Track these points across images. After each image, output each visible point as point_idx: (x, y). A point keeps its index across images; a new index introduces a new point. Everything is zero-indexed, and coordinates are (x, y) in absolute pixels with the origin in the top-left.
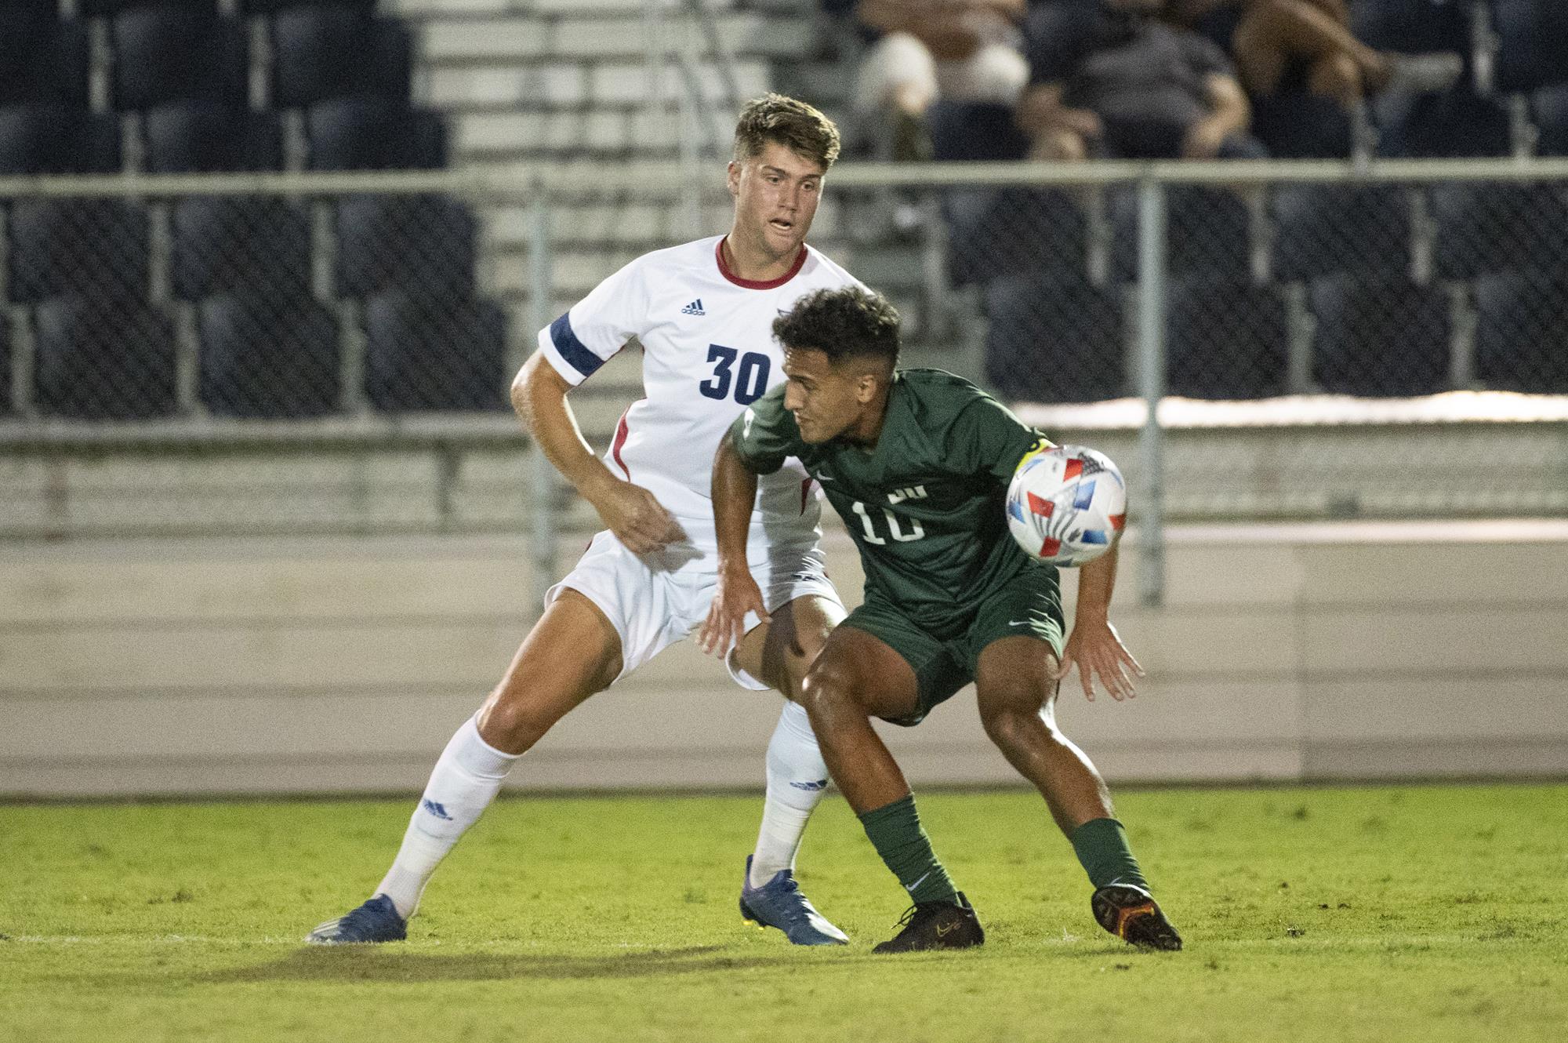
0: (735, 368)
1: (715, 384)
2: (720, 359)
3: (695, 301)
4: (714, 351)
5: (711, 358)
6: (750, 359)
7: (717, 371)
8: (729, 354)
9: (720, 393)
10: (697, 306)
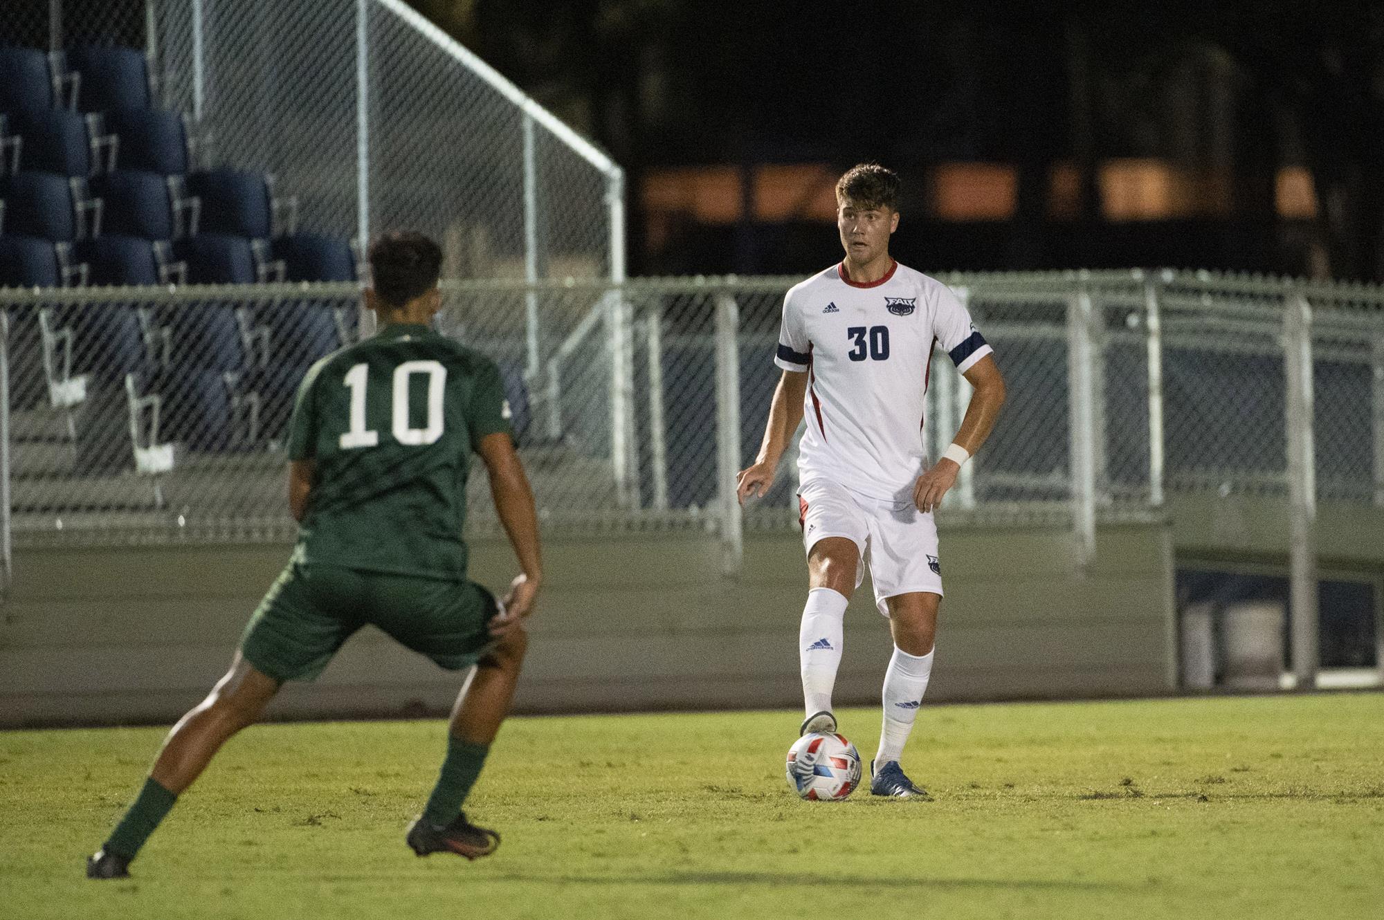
0: (867, 338)
1: (857, 352)
2: (856, 335)
3: (829, 304)
4: (851, 332)
5: (850, 336)
6: (875, 330)
7: (856, 343)
8: (861, 331)
9: (862, 357)
10: (832, 307)
